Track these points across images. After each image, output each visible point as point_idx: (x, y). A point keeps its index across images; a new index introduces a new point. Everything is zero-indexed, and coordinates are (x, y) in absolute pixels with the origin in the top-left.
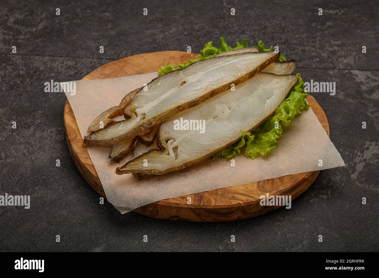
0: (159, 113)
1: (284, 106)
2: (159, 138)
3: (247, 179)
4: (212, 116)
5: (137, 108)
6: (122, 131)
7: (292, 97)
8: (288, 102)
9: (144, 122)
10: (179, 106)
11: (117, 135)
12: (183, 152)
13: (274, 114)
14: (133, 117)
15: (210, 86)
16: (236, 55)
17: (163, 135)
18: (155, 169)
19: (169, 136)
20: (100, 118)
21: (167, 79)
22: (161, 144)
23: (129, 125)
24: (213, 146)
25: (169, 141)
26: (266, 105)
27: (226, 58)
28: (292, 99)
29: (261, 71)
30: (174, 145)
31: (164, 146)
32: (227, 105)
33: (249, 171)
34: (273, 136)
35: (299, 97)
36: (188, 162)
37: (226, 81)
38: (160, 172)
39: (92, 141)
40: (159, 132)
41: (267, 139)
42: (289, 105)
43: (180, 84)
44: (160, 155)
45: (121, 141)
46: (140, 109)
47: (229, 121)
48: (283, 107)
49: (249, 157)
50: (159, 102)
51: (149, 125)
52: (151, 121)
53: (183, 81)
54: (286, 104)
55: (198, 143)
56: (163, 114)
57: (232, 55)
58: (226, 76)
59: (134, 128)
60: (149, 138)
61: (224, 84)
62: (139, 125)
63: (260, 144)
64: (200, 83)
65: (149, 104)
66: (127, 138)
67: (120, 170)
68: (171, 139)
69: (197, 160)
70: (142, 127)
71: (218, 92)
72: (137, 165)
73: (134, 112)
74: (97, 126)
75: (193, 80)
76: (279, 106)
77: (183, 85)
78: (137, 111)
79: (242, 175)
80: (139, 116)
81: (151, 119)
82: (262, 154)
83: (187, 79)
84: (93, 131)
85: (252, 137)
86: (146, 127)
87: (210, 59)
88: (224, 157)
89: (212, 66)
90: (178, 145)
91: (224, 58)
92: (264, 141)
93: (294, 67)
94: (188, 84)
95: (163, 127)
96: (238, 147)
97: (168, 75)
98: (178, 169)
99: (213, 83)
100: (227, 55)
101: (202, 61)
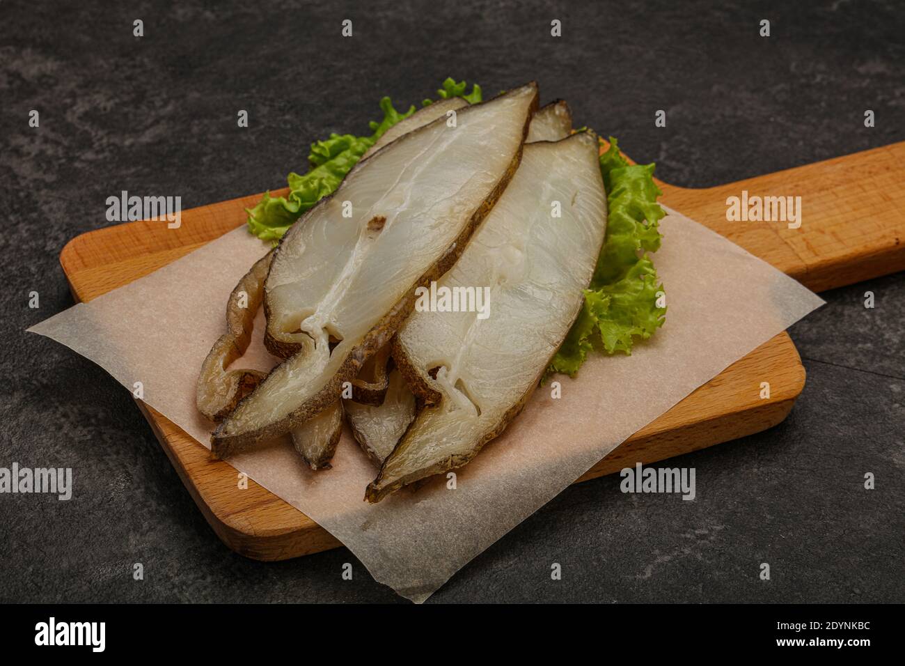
0: (383, 311)
2: (413, 372)
3: (653, 405)
4: (494, 280)
5: (298, 321)
6: (303, 386)
7: (625, 181)
8: (628, 197)
9: (353, 345)
10: (421, 278)
11: (300, 402)
12: (482, 388)
13: (608, 231)
14: (306, 344)
15: (457, 209)
17: (420, 363)
18: (452, 455)
19: (432, 359)
20: (208, 376)
21: (313, 227)
22: (425, 386)
23: (311, 365)
24: (539, 350)
25: (440, 374)
26: (580, 217)
27: (422, 137)
28: (627, 186)
29: (526, 142)
30: (454, 373)
31: (438, 389)
32: (510, 242)
33: (646, 385)
34: (647, 283)
35: (643, 176)
36: (511, 409)
37: (488, 185)
38: (465, 458)
39: (237, 437)
40: (405, 358)
41: (630, 298)
42: (638, 201)
43: (368, 229)
44: (442, 417)
45: (313, 413)
46: (311, 318)
47: (533, 280)
48: (623, 208)
49: (619, 353)
50: (348, 287)
51: (370, 347)
52: (374, 338)
53: (372, 217)
54: (626, 201)
55: (504, 356)
56: (393, 309)
58: (474, 172)
59: (338, 369)
60: (376, 383)
61: (485, 193)
62: (345, 357)
63: (621, 315)
64: (427, 209)
65: (325, 300)
66: (329, 400)
67: (376, 491)
68: (440, 367)
69: (525, 398)
70: (354, 360)
71: (480, 217)
72: (407, 462)
73: (299, 331)
74: (217, 398)
75: (399, 207)
76: (608, 212)
77: (382, 227)
78: (305, 326)
79: (636, 399)
80: (321, 337)
81: (370, 331)
82: (646, 335)
83: (378, 210)
84: (217, 412)
85: (606, 301)
86: (363, 357)
87: (379, 150)
88: (560, 372)
89: (410, 163)
90: (461, 377)
91: (413, 138)
92: (627, 304)
93: (567, 114)
94: (396, 219)
95: (404, 342)
96: (583, 337)
97: (308, 217)
98: (495, 436)
99: (457, 199)
100: (415, 131)
101: (363, 162)
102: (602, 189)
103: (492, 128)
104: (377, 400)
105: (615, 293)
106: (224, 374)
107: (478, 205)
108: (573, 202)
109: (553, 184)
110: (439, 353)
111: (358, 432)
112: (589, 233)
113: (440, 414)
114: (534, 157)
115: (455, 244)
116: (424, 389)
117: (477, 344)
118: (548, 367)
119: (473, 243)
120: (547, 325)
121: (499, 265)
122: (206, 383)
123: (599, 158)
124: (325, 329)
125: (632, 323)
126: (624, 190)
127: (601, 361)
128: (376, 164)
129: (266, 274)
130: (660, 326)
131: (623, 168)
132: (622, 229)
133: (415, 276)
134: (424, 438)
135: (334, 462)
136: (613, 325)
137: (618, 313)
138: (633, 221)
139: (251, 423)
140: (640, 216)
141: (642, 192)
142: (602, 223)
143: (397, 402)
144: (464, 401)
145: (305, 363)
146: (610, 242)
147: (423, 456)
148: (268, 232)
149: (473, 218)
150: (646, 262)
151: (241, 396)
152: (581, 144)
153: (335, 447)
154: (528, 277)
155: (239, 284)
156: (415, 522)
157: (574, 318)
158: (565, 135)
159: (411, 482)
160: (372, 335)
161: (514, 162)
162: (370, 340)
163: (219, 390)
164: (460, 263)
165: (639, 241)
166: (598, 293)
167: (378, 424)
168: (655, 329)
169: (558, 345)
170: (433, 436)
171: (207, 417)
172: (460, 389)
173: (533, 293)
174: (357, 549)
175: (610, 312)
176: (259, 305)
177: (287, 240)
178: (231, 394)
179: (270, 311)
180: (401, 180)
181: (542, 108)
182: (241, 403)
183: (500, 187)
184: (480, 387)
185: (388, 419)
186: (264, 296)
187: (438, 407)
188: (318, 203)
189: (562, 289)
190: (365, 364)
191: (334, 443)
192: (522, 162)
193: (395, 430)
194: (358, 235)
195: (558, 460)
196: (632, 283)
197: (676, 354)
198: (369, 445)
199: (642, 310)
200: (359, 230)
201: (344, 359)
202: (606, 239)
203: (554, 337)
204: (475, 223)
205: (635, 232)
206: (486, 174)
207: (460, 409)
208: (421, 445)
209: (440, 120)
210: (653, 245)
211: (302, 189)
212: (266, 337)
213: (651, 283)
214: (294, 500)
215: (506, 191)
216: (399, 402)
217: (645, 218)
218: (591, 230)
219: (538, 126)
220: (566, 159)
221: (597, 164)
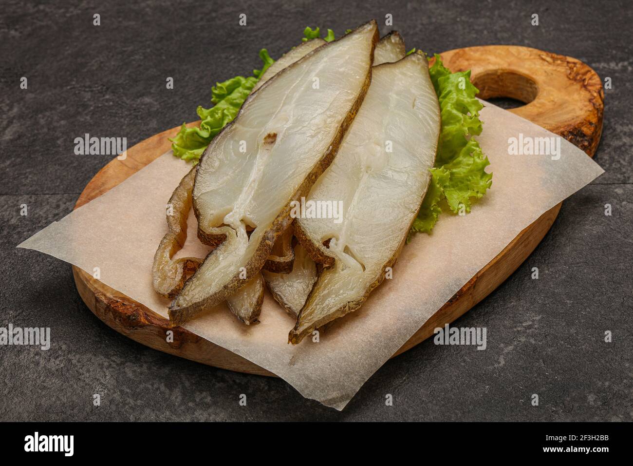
0: (283, 202)
1: (452, 103)
2: (312, 244)
3: (491, 247)
4: (362, 170)
5: (222, 217)
8: (454, 96)
9: (265, 230)
10: (309, 174)
11: (230, 277)
12: (364, 251)
13: (443, 124)
14: (230, 234)
15: (329, 121)
16: (304, 59)
17: (316, 237)
18: (349, 302)
19: (324, 233)
20: (159, 265)
22: (322, 254)
23: (236, 249)
24: (403, 217)
25: (331, 244)
26: (420, 116)
27: (295, 71)
28: (453, 89)
29: (373, 65)
30: (342, 243)
31: (331, 255)
32: (371, 140)
33: (484, 233)
34: (476, 157)
37: (349, 101)
38: (358, 304)
40: (304, 235)
41: (465, 171)
42: (462, 98)
43: (264, 143)
44: (337, 275)
46: (231, 213)
47: (391, 167)
48: (451, 106)
50: (256, 187)
51: (278, 230)
52: (280, 223)
53: (266, 134)
54: (452, 100)
55: (376, 225)
57: (297, 62)
58: (338, 92)
59: (256, 249)
60: (285, 257)
61: (348, 107)
62: (260, 239)
63: (459, 183)
64: (307, 123)
65: (239, 200)
66: (252, 272)
67: (296, 335)
68: (331, 239)
69: (397, 254)
70: (267, 241)
71: (347, 125)
72: (316, 311)
73: (223, 225)
74: (168, 280)
75: (285, 124)
76: (441, 110)
77: (275, 140)
78: (228, 220)
79: (478, 244)
80: (240, 228)
81: (276, 219)
82: (480, 195)
83: (270, 128)
84: (170, 291)
85: (447, 175)
86: (273, 238)
87: (264, 84)
88: (420, 232)
89: (289, 91)
90: (347, 244)
91: (288, 72)
92: (462, 175)
93: (401, 41)
94: (285, 133)
95: (303, 223)
96: (434, 203)
97: (218, 140)
98: (378, 284)
99: (328, 113)
100: (289, 66)
101: (253, 94)
102: (434, 93)
103: (347, 58)
104: (288, 268)
105: (453, 168)
106: (171, 263)
107: (344, 116)
108: (414, 106)
109: (398, 94)
110: (329, 228)
111: (277, 294)
112: (429, 128)
113: (336, 273)
114: (381, 76)
115: (331, 146)
116: (321, 256)
117: (356, 218)
118: (410, 229)
119: (344, 145)
120: (406, 199)
121: (365, 158)
122: (158, 270)
123: (429, 70)
124: (242, 221)
125: (468, 188)
126: (450, 92)
127: (449, 220)
128: (263, 95)
129: (192, 185)
130: (489, 188)
131: (447, 76)
132: (452, 121)
133: (305, 174)
134: (326, 292)
135: (261, 318)
136: (454, 192)
137: (458, 183)
138: (460, 115)
139: (197, 296)
140: (464, 110)
141: (464, 92)
142: (437, 119)
143: (302, 268)
144: (352, 262)
145: (231, 248)
146: (445, 132)
147: (328, 305)
148: (189, 154)
149: (342, 126)
150: (473, 143)
151: (186, 277)
152: (414, 62)
153: (260, 307)
154: (388, 165)
155: (173, 195)
156: (327, 352)
157: (425, 191)
158: (401, 57)
159: (321, 325)
160: (278, 221)
161: (367, 82)
162: (277, 224)
163: (169, 275)
164: (336, 160)
165: (467, 128)
166: (440, 169)
167: (290, 286)
168: (486, 191)
169: (416, 212)
170: (332, 290)
171: (164, 295)
172: (347, 253)
173: (392, 175)
174: (287, 377)
175: (450, 183)
176: (190, 209)
177: (205, 159)
178: (179, 277)
179: (199, 213)
180: (284, 104)
181: (381, 39)
182: (187, 283)
183: (359, 101)
184: (362, 249)
185: (297, 282)
186: (193, 202)
187: (333, 268)
188: (224, 129)
189: (414, 171)
190: (276, 243)
191: (260, 303)
192: (372, 80)
193: (304, 289)
194: (258, 148)
195: (427, 294)
196: (464, 160)
197: (504, 209)
198: (286, 302)
199: (474, 177)
200: (258, 145)
201: (259, 241)
202: (441, 130)
203: (412, 207)
204: (343, 130)
205: (462, 122)
206: (347, 92)
207: (349, 268)
208: (325, 298)
209: (308, 56)
210: (477, 131)
211: (209, 119)
212: (199, 232)
213: (479, 157)
214: (236, 348)
215: (363, 103)
216: (304, 269)
217: (468, 111)
218: (429, 125)
219: (380, 53)
220: (404, 74)
221: (428, 75)
